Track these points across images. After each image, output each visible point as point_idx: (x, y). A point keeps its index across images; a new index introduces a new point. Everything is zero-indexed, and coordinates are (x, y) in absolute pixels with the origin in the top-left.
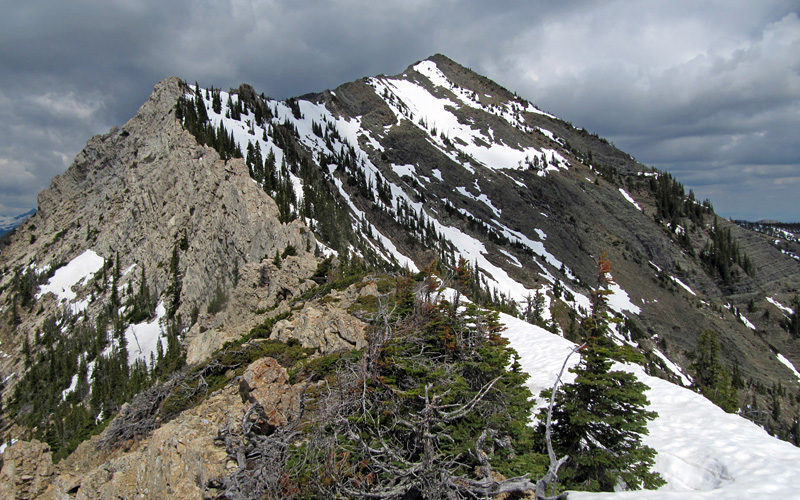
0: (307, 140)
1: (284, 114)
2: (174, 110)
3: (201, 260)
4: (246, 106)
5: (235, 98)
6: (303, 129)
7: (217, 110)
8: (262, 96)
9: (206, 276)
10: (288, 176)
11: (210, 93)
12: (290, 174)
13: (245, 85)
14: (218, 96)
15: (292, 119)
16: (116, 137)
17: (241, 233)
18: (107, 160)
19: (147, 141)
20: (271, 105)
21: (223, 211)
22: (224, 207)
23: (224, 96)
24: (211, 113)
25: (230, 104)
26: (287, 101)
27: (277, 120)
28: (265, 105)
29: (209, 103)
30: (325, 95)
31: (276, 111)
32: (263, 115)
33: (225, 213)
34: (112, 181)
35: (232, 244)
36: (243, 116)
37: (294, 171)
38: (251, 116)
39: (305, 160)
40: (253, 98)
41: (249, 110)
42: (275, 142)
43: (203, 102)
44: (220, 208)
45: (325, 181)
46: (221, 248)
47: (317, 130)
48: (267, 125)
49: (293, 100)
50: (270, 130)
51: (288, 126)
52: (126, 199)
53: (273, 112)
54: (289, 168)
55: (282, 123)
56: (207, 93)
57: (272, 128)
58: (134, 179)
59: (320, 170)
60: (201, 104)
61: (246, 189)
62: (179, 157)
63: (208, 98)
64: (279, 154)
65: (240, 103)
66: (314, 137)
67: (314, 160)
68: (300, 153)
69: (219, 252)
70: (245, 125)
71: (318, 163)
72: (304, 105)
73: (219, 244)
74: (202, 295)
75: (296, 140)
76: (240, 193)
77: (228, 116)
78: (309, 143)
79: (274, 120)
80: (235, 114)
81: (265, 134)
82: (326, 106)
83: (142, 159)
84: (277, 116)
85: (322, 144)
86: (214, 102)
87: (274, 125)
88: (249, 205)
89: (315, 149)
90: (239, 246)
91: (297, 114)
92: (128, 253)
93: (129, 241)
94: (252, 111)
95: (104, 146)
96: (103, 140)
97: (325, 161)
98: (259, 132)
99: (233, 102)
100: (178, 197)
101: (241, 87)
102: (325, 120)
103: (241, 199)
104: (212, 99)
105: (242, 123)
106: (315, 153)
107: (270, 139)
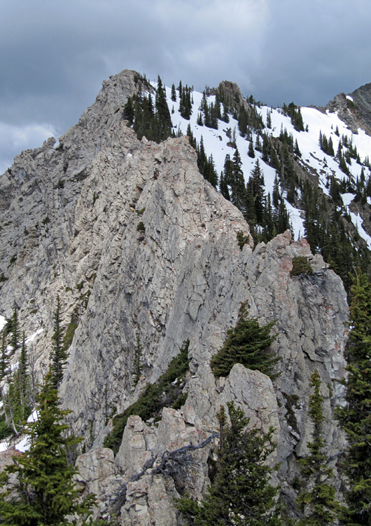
0: (311, 159)
1: (279, 124)
2: (122, 109)
3: (94, 333)
4: (226, 111)
5: (212, 100)
6: (307, 144)
7: (186, 113)
8: (251, 100)
9: (100, 370)
10: (283, 206)
11: (177, 92)
12: (286, 202)
13: (226, 83)
14: (188, 96)
15: (291, 130)
16: (50, 152)
17: (165, 281)
18: (36, 183)
19: (81, 152)
20: (262, 112)
21: (138, 235)
22: (141, 227)
23: (196, 97)
24: (176, 119)
25: (204, 107)
26: (284, 108)
27: (270, 131)
28: (254, 111)
29: (174, 105)
30: (338, 100)
31: (269, 119)
32: (249, 122)
33: (141, 239)
34: (36, 209)
35: (145, 304)
36: (221, 123)
37: (291, 199)
38: (233, 123)
39: (307, 185)
40: (237, 100)
41: (230, 116)
42: (265, 159)
43: (166, 104)
44: (134, 229)
45: (337, 215)
46: (128, 312)
47: (326, 146)
48: (254, 136)
49: (292, 106)
50: (258, 143)
51: (285, 138)
52: (43, 232)
53: (265, 121)
54: (285, 195)
55: (276, 134)
56: (173, 92)
57: (261, 140)
58: (57, 204)
59: (330, 201)
60: (162, 104)
61: (180, 186)
62: (107, 161)
63: (174, 98)
64: (269, 175)
65: (218, 106)
66: (321, 155)
67: (322, 186)
68: (301, 176)
69: (124, 321)
70: (224, 135)
71: (326, 191)
72: (307, 114)
73: (125, 304)
74: (88, 408)
75: (296, 159)
76: (168, 195)
77: (200, 123)
78: (314, 164)
79: (265, 131)
80: (210, 120)
81: (251, 147)
82: (338, 115)
83: (72, 176)
84: (269, 127)
85: (333, 165)
86: (182, 104)
87: (264, 137)
88: (185, 220)
89: (322, 172)
90: (157, 309)
91: (299, 124)
92: (35, 312)
93: (38, 293)
94: (235, 117)
95: (34, 163)
96: (34, 156)
97: (338, 189)
98: (243, 144)
99: (209, 104)
100: (96, 223)
101: (221, 85)
102: (337, 133)
103: (169, 208)
104: (178, 100)
105: (220, 132)
106: (323, 177)
107: (258, 154)
